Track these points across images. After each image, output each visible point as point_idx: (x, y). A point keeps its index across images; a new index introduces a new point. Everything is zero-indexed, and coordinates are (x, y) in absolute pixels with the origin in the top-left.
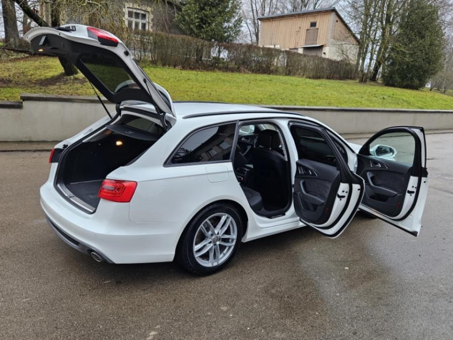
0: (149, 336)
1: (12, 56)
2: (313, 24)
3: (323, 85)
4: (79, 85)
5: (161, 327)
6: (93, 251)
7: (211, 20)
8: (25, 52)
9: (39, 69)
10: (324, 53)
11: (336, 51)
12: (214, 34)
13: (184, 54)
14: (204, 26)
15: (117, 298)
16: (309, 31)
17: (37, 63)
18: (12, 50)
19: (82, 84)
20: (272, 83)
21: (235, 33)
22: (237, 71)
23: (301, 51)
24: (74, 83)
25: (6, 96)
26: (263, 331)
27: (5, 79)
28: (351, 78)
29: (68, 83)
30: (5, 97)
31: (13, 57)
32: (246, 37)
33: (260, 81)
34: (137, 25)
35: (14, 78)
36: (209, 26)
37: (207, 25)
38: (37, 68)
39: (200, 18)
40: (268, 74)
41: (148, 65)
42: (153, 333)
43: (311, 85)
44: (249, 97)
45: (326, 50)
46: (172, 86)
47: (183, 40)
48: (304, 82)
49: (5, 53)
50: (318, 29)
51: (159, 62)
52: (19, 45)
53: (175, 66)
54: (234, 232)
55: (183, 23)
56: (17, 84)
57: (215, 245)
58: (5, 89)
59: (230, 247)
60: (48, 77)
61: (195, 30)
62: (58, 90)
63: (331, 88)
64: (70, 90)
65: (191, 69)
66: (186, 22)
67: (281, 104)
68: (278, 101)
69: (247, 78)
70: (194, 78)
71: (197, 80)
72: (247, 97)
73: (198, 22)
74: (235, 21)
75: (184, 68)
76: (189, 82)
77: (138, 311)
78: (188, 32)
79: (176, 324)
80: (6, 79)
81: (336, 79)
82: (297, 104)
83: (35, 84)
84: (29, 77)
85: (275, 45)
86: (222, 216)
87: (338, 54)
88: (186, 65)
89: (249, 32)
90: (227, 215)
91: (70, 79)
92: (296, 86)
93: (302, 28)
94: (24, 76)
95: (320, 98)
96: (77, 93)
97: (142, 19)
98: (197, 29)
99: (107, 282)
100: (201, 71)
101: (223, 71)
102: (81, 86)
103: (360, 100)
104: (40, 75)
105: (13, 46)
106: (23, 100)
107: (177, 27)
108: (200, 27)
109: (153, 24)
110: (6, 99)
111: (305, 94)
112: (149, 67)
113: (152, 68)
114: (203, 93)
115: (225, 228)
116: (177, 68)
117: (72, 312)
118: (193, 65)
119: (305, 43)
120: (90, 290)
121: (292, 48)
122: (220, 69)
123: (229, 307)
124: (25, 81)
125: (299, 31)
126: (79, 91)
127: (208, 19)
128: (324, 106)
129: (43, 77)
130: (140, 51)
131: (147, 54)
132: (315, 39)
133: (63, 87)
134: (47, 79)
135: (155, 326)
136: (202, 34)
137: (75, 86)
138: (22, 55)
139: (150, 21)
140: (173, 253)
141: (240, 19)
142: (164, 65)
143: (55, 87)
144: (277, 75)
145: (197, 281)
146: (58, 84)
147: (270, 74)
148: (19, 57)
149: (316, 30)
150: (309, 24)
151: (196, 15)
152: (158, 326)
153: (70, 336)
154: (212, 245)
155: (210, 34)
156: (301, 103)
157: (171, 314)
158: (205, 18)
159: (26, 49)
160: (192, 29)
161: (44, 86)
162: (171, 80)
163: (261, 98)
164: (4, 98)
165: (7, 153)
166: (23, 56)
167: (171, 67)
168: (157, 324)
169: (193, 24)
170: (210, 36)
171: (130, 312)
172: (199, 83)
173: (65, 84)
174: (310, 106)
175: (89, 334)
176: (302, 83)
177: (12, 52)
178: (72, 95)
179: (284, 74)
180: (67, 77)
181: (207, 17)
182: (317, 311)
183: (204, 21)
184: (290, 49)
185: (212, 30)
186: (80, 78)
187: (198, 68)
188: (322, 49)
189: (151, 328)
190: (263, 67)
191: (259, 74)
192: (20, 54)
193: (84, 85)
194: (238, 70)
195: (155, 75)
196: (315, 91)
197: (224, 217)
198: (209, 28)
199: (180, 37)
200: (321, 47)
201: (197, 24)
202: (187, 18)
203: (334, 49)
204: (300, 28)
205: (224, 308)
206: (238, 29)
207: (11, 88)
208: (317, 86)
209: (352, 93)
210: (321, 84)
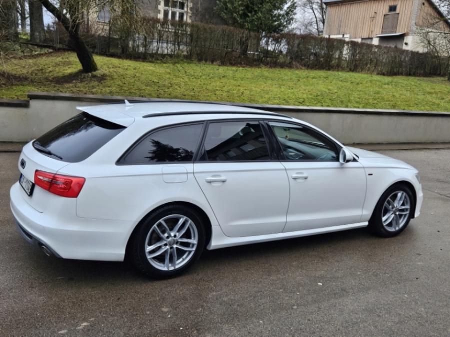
0: (81, 326)
1: (35, 51)
2: (393, 9)
3: (393, 84)
4: (96, 83)
5: (95, 320)
6: (44, 245)
7: (258, 7)
8: (49, 47)
9: (59, 65)
10: (406, 44)
11: (420, 42)
12: (261, 24)
13: (224, 47)
14: (249, 14)
15: (64, 292)
16: (387, 17)
17: (59, 59)
18: (36, 45)
19: (99, 82)
20: (327, 81)
21: (286, 21)
22: (287, 66)
23: (376, 42)
24: (91, 80)
25: (17, 94)
26: (195, 332)
27: (21, 76)
28: (439, 75)
29: (85, 82)
30: (16, 96)
31: (37, 53)
32: (311, 25)
33: (313, 78)
34: (174, 14)
35: (32, 75)
36: (255, 14)
37: (253, 13)
38: (57, 65)
39: (245, 6)
40: (326, 70)
41: (182, 60)
42: (85, 324)
43: (378, 83)
44: (289, 97)
45: (409, 39)
46: (200, 84)
47: (223, 31)
48: (370, 79)
49: (28, 48)
50: (398, 14)
51: (194, 56)
52: (44, 40)
53: (212, 62)
54: (194, 237)
55: (225, 11)
56: (32, 82)
57: (171, 248)
58: (18, 88)
59: (190, 252)
60: (66, 75)
61: (238, 19)
62: (72, 89)
63: (403, 87)
64: (86, 88)
65: (232, 64)
66: (228, 10)
67: (328, 106)
68: (325, 102)
69: (297, 74)
70: (231, 75)
71: (234, 78)
72: (286, 97)
73: (242, 10)
74: (288, 8)
75: (223, 64)
76: (224, 80)
77: (79, 305)
78: (230, 22)
79: (111, 319)
80: (23, 77)
81: (420, 75)
82: (349, 105)
83: (51, 81)
84: (47, 74)
85: (343, 35)
86: (180, 218)
87: (423, 44)
88: (227, 60)
89: (315, 19)
90: (185, 218)
91: (88, 77)
92: (358, 84)
93: (378, 13)
94: (42, 73)
95: (383, 99)
96: (91, 92)
97: (179, 9)
98: (241, 18)
99: (60, 278)
100: (244, 67)
101: (271, 67)
102: (97, 85)
103: (437, 101)
104: (58, 73)
105: (38, 41)
106: (31, 99)
107: (219, 16)
108: (244, 16)
109: (193, 13)
110: (16, 97)
111: (365, 93)
112: (182, 62)
113: (186, 64)
114: (235, 92)
115: (183, 232)
116: (215, 63)
117: (17, 301)
118: (234, 60)
119: (382, 32)
120: (40, 283)
121: (365, 37)
122: (267, 64)
123: (171, 309)
124: (42, 79)
125: (374, 17)
126: (94, 90)
127: (255, 7)
128: (385, 109)
129: (60, 74)
130: (174, 45)
131: (181, 47)
132: (394, 27)
133: (79, 85)
134: (65, 76)
135: (90, 318)
136: (246, 24)
137: (91, 84)
138: (46, 50)
139: (189, 11)
140: (123, 252)
141: (293, 4)
142: (200, 60)
143: (71, 85)
144: (338, 71)
145: (150, 283)
146: (74, 81)
147: (329, 69)
148: (42, 52)
149: (397, 16)
150: (387, 8)
151: (240, 2)
152: (93, 319)
153: (7, 319)
154: (168, 247)
155: (256, 23)
156: (356, 105)
157: (110, 310)
158: (251, 5)
159: (51, 44)
160: (235, 19)
161: (59, 84)
162: (204, 77)
163: (304, 98)
164: (14, 96)
165: (9, 153)
166: (47, 52)
167: (208, 63)
168: (92, 317)
169: (236, 13)
170: (257, 26)
171: (71, 304)
172: (235, 80)
173: (81, 82)
174: (366, 108)
175: (24, 319)
176: (366, 80)
177: (36, 47)
178: (85, 93)
179: (348, 70)
180: (85, 74)
181: (253, 5)
182: (262, 320)
183: (250, 9)
184: (362, 39)
185: (259, 19)
186: (99, 76)
187: (241, 64)
188: (403, 39)
189: (85, 320)
190: (321, 61)
191: (316, 69)
192: (44, 49)
193: (102, 83)
194: (289, 65)
195: (186, 72)
196: (380, 90)
197: (182, 219)
198: (256, 16)
199: (220, 28)
200: (402, 37)
201: (241, 12)
202: (229, 5)
203: (417, 38)
204: (375, 13)
205: (165, 310)
206: (291, 17)
207: (23, 86)
208: (385, 84)
209: (430, 93)
210: (392, 82)
